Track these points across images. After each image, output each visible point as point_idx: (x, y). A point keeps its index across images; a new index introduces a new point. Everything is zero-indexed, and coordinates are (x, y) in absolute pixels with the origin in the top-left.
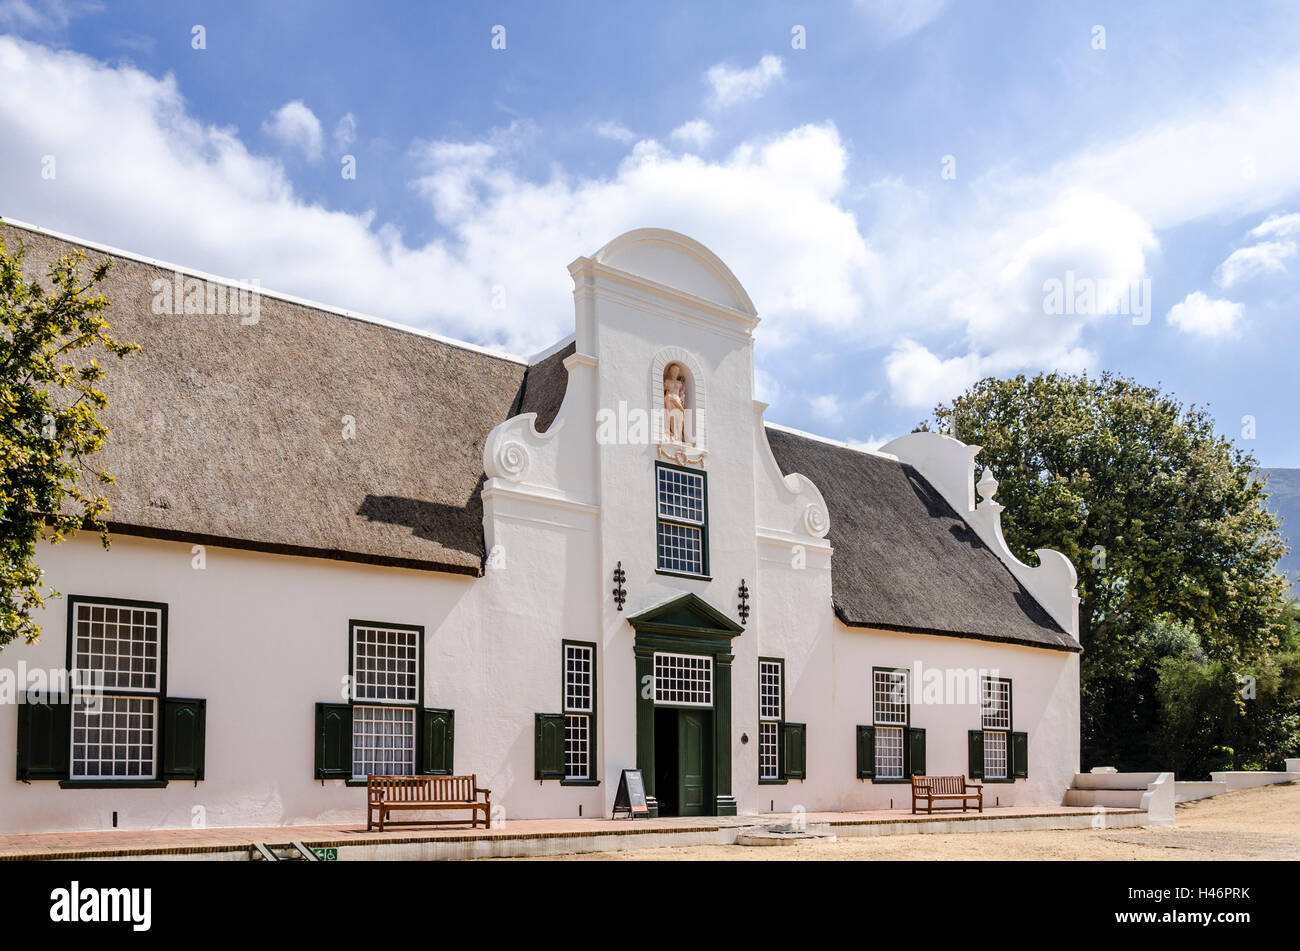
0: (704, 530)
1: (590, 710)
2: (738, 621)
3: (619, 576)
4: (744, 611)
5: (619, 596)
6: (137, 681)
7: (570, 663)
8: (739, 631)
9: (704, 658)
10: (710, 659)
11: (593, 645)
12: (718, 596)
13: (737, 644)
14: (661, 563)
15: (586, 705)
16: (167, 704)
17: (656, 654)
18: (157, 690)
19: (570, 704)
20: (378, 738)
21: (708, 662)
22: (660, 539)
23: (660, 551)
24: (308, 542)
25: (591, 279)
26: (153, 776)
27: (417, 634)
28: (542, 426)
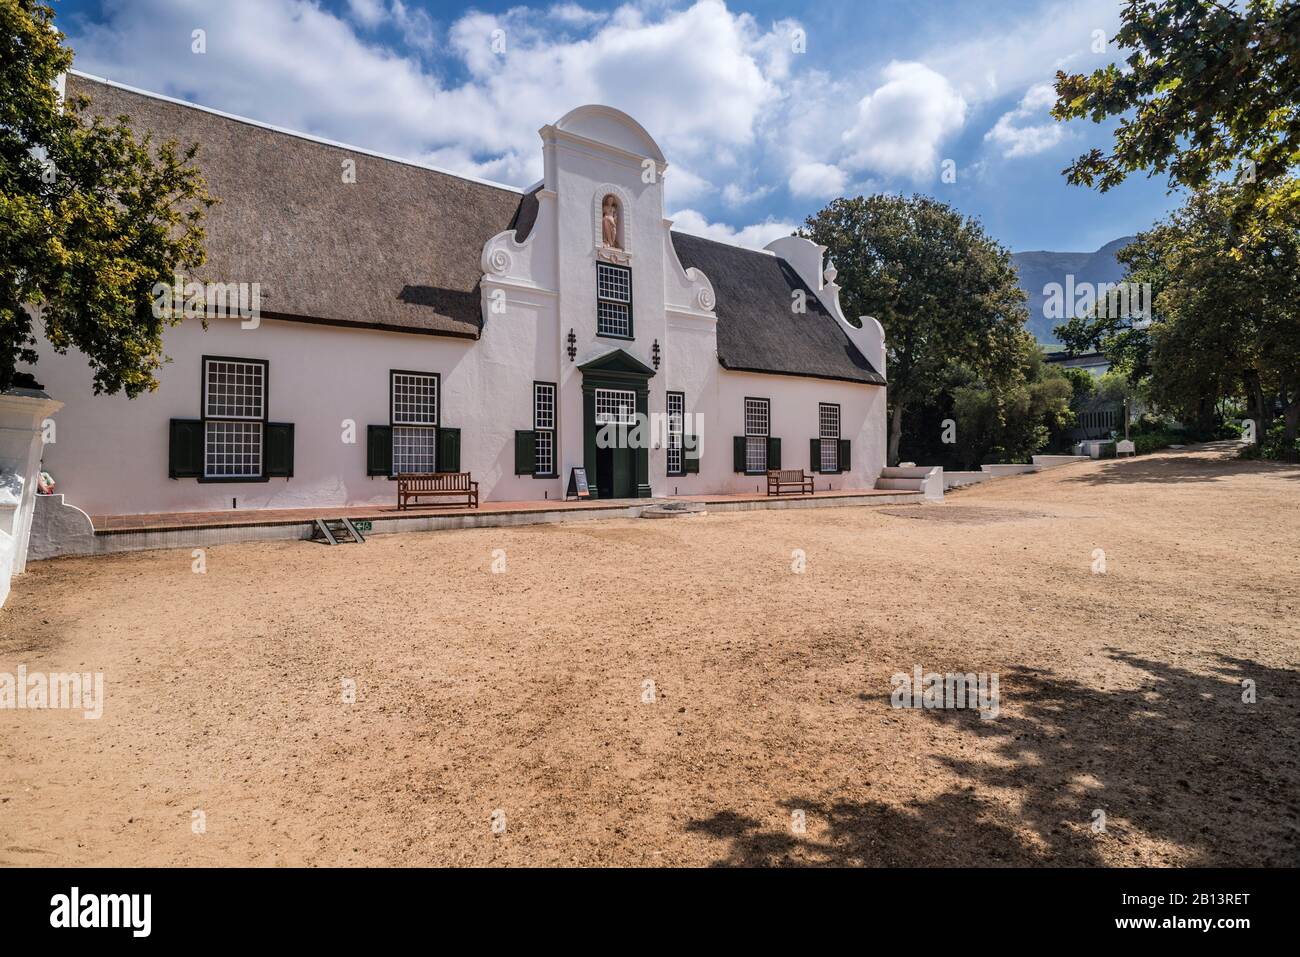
0: (630, 305)
1: (552, 428)
2: (652, 367)
3: (572, 338)
4: (656, 360)
5: (572, 352)
6: (248, 412)
7: (539, 396)
8: (652, 374)
9: (629, 392)
10: (634, 393)
11: (555, 384)
12: (639, 350)
13: (652, 383)
14: (600, 328)
15: (550, 425)
16: (269, 427)
17: (597, 390)
18: (262, 417)
19: (539, 424)
20: (410, 448)
21: (632, 395)
22: (600, 313)
23: (600, 321)
24: (361, 319)
25: (553, 140)
26: (260, 475)
27: (436, 378)
28: (520, 238)
